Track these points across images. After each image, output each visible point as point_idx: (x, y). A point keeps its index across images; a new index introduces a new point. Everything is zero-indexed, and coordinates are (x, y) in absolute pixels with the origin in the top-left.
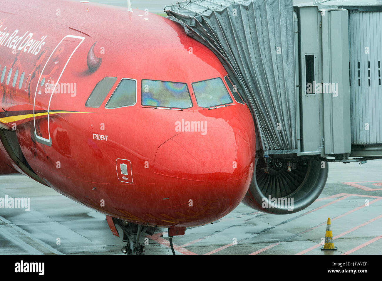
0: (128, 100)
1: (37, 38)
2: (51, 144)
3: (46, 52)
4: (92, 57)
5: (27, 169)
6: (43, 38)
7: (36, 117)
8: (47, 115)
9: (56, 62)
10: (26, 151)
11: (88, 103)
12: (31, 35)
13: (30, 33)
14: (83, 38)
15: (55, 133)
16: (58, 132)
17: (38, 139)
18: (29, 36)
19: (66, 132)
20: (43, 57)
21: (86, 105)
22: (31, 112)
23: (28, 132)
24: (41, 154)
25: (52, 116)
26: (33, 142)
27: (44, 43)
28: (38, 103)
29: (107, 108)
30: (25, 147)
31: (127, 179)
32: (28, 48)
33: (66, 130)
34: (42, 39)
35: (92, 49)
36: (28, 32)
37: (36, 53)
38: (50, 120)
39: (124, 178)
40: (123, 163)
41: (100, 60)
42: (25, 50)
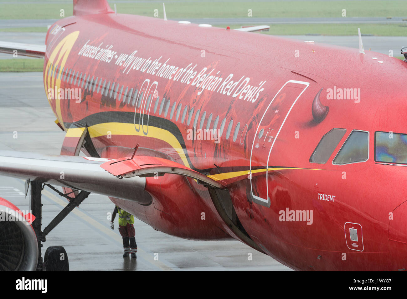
0: (358, 155)
1: (254, 83)
2: (270, 204)
3: (265, 99)
4: (317, 106)
5: (240, 233)
6: (262, 83)
7: (253, 174)
8: (266, 172)
9: (277, 111)
10: (240, 212)
11: (313, 159)
12: (248, 79)
13: (246, 78)
14: (308, 84)
15: (274, 192)
16: (278, 190)
17: (254, 199)
18: (246, 82)
19: (287, 192)
20: (261, 105)
21: (311, 160)
22: (247, 168)
23: (243, 191)
24: (258, 217)
25: (271, 173)
26: (249, 202)
27: (262, 90)
28: (255, 158)
29: (334, 164)
30: (240, 209)
31: (357, 246)
32: (244, 94)
33: (287, 190)
34: (260, 84)
35: (318, 96)
36: (244, 76)
37: (254, 101)
38: (269, 178)
39: (354, 245)
40: (353, 227)
41: (327, 109)
42: (241, 97)
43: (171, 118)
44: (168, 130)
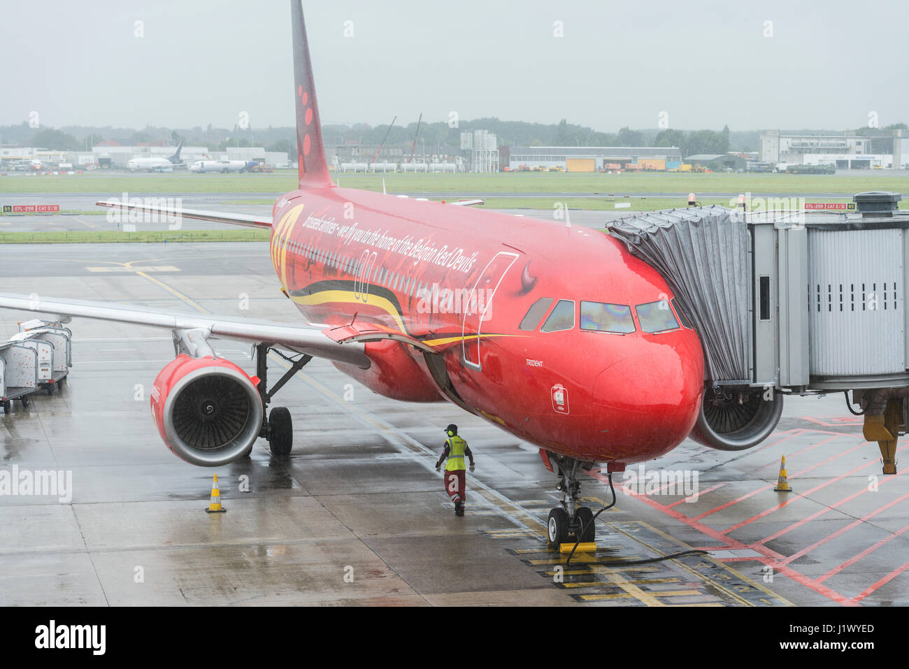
0: (564, 323)
1: (467, 254)
2: (481, 369)
3: (477, 269)
4: (527, 277)
5: (453, 395)
6: (475, 255)
7: (465, 340)
8: (477, 339)
9: (488, 281)
10: (454, 377)
11: (522, 326)
12: (461, 251)
13: (460, 249)
14: (518, 256)
15: (485, 357)
16: (489, 356)
17: (467, 364)
18: (459, 253)
19: (497, 358)
20: (474, 274)
21: (520, 328)
22: (459, 335)
23: (456, 356)
24: (470, 380)
25: (482, 339)
26: (461, 366)
27: (474, 261)
28: (468, 325)
29: (542, 331)
30: (452, 373)
31: (563, 409)
32: (458, 265)
33: (496, 355)
34: (472, 255)
35: (526, 269)
36: (458, 248)
37: (467, 271)
38: (481, 344)
39: (560, 408)
41: (536, 278)
42: (455, 268)
43: (389, 286)
44: (386, 298)
